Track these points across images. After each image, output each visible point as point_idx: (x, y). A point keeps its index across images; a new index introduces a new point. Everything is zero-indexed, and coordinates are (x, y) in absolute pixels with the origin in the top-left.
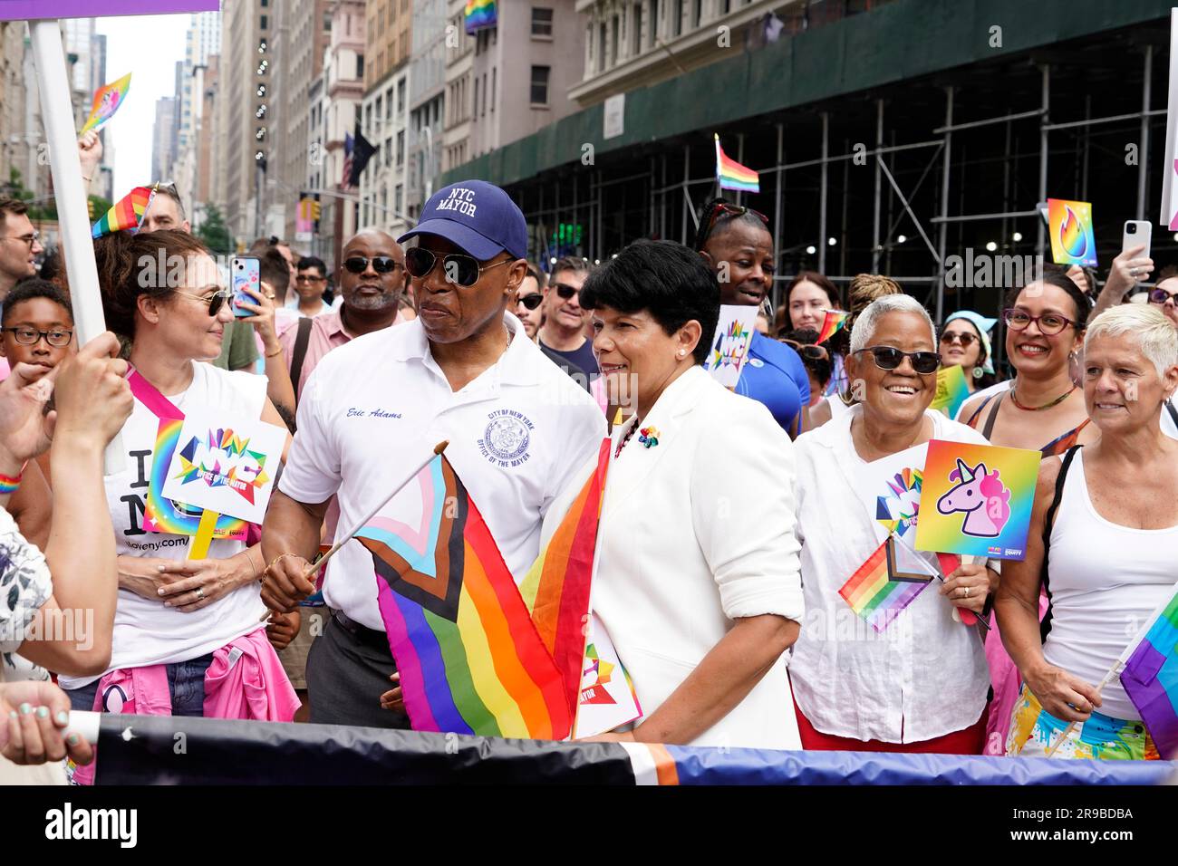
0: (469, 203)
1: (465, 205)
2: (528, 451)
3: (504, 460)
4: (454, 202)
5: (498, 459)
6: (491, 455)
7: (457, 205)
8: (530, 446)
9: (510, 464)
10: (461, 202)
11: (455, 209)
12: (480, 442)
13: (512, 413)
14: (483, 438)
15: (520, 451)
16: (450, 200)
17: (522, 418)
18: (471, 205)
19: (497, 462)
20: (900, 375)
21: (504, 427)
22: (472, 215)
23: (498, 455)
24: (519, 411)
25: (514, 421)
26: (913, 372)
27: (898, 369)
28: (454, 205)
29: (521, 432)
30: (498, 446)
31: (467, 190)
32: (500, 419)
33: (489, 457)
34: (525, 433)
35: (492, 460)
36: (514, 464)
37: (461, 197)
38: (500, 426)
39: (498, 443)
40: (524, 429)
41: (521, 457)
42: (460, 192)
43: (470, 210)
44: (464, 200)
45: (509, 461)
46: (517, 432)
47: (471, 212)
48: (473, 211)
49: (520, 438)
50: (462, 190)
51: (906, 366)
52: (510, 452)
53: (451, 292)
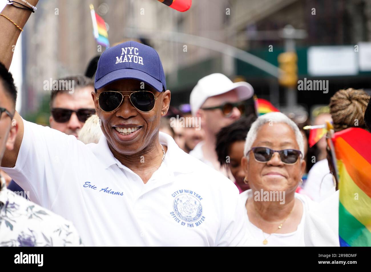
0: (138, 56)
1: (136, 58)
2: (203, 214)
3: (191, 223)
4: (128, 57)
5: (187, 223)
6: (182, 221)
7: (131, 58)
8: (203, 210)
9: (195, 225)
10: (132, 56)
11: (130, 61)
12: (172, 213)
13: (186, 191)
14: (173, 210)
15: (199, 215)
16: (124, 56)
17: (193, 193)
18: (139, 57)
19: (186, 225)
20: (271, 165)
21: (184, 201)
22: (142, 64)
23: (186, 220)
24: (190, 189)
25: (189, 196)
26: (281, 163)
27: (270, 162)
28: (128, 59)
29: (195, 203)
30: (184, 214)
31: (132, 48)
32: (180, 196)
33: (180, 222)
34: (198, 203)
35: (183, 224)
36: (197, 224)
37: (131, 53)
38: (181, 201)
39: (183, 212)
40: (196, 201)
41: (200, 219)
42: (128, 49)
43: (140, 60)
44: (133, 54)
45: (194, 223)
46: (193, 203)
47: (141, 62)
48: (142, 61)
49: (196, 207)
50: (129, 48)
51: (276, 159)
52: (193, 217)
53: (137, 117)
